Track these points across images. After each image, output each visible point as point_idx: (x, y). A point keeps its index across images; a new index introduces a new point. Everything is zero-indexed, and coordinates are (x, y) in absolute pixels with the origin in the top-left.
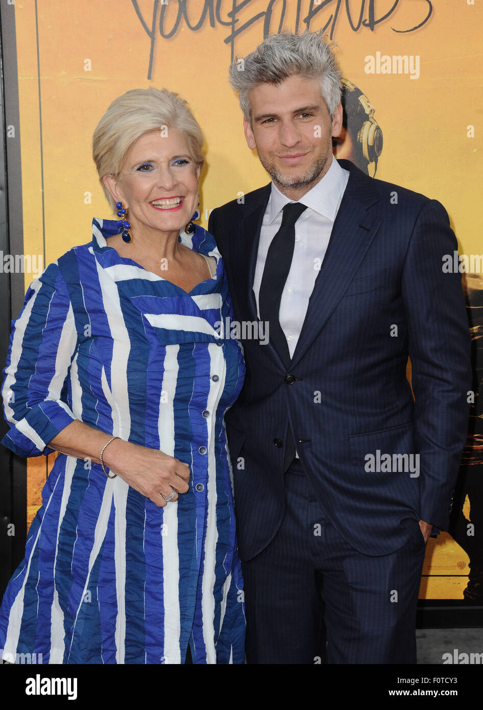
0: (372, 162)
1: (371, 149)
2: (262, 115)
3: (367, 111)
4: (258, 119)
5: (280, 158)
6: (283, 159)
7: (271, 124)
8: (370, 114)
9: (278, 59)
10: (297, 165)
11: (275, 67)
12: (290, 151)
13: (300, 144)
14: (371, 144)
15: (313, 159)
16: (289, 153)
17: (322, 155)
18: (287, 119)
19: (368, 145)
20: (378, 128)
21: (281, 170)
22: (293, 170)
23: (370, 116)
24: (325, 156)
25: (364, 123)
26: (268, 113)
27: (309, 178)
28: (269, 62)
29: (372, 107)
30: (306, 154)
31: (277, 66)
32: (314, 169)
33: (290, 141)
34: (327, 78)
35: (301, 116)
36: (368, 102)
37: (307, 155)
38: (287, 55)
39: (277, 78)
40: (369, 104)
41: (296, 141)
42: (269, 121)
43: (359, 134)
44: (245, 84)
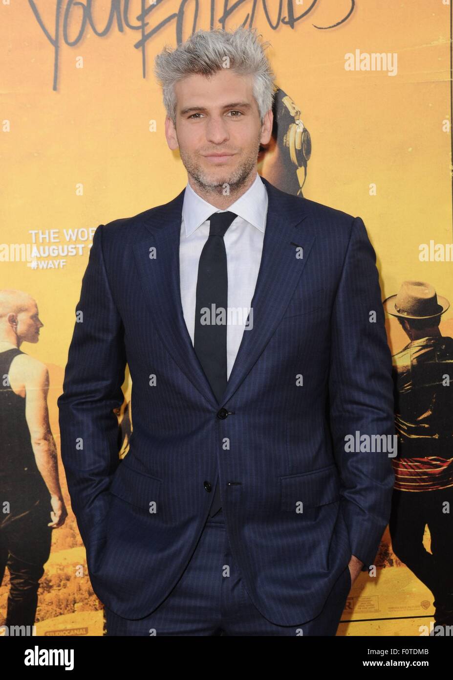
0: (301, 166)
1: (299, 153)
2: (189, 108)
3: (292, 114)
4: (184, 112)
5: (206, 157)
6: (209, 158)
7: (197, 120)
8: (295, 116)
9: (211, 50)
10: (223, 165)
11: (208, 57)
12: (216, 149)
13: (227, 143)
14: (298, 147)
15: (240, 162)
16: (215, 151)
17: (250, 159)
18: (215, 113)
19: (296, 149)
20: (305, 131)
21: (206, 170)
22: (218, 169)
23: (296, 118)
24: (252, 160)
25: (290, 126)
26: (195, 106)
27: (235, 181)
28: (201, 51)
29: (297, 109)
30: (232, 155)
31: (210, 57)
32: (240, 172)
33: (218, 138)
34: (260, 78)
35: (230, 114)
36: (293, 103)
37: (234, 156)
38: (221, 46)
39: (209, 69)
40: (294, 106)
41: (223, 137)
42: (195, 116)
43: (285, 138)
44: (173, 74)
